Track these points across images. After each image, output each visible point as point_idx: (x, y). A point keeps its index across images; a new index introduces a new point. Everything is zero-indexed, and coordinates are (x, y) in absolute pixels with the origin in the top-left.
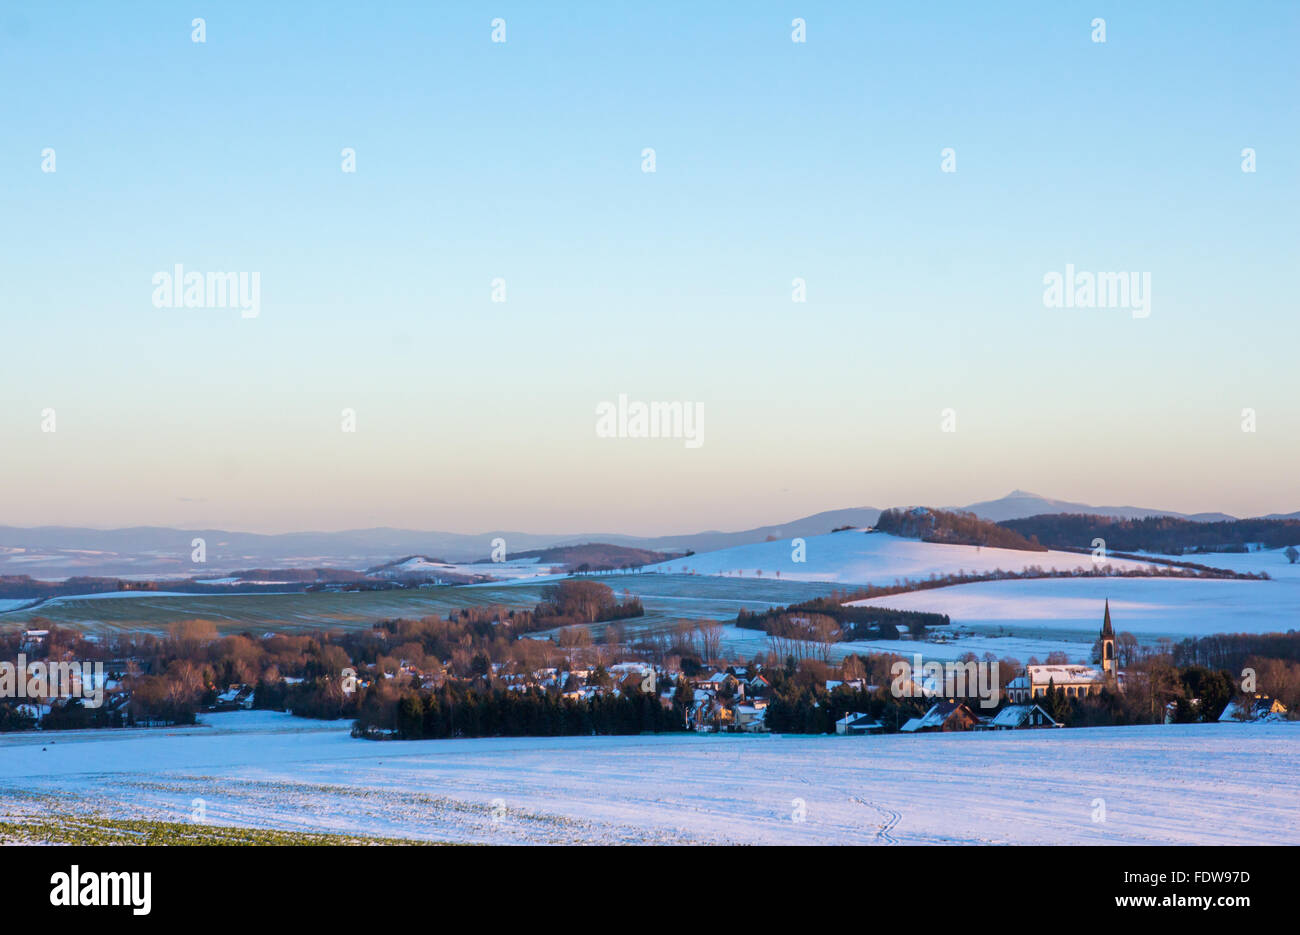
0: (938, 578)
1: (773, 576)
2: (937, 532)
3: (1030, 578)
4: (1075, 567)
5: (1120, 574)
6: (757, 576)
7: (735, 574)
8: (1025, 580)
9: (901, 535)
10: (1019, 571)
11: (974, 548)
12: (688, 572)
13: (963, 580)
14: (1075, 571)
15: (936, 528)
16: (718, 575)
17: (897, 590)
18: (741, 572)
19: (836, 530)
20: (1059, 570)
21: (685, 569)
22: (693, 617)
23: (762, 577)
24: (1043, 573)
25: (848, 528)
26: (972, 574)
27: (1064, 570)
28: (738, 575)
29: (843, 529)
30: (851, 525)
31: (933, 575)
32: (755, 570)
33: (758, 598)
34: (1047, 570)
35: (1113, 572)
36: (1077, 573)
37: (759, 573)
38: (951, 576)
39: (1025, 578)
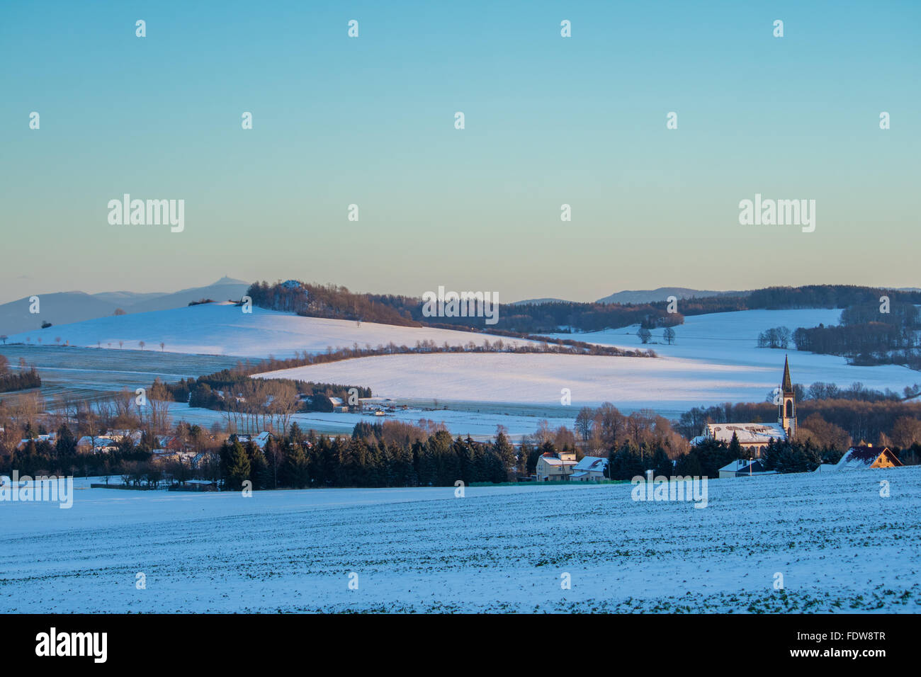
0: (334, 351)
1: (157, 348)
2: (313, 307)
3: (422, 352)
4: (468, 343)
5: (511, 351)
6: (140, 349)
7: (115, 346)
8: (418, 355)
9: (274, 309)
10: (412, 346)
11: (354, 323)
12: (61, 343)
13: (357, 354)
14: (466, 346)
15: (309, 302)
16: (97, 346)
17: (295, 363)
18: (121, 344)
19: (195, 304)
20: (451, 345)
21: (58, 340)
22: (97, 388)
23: (144, 349)
24: (436, 348)
25: (208, 301)
26: (366, 348)
27: (456, 345)
28: (118, 347)
29: (203, 303)
30: (211, 299)
31: (329, 348)
32: (139, 341)
33: (153, 370)
34: (439, 345)
35: (503, 349)
36: (469, 348)
37: (142, 344)
38: (346, 350)
39: (418, 352)
